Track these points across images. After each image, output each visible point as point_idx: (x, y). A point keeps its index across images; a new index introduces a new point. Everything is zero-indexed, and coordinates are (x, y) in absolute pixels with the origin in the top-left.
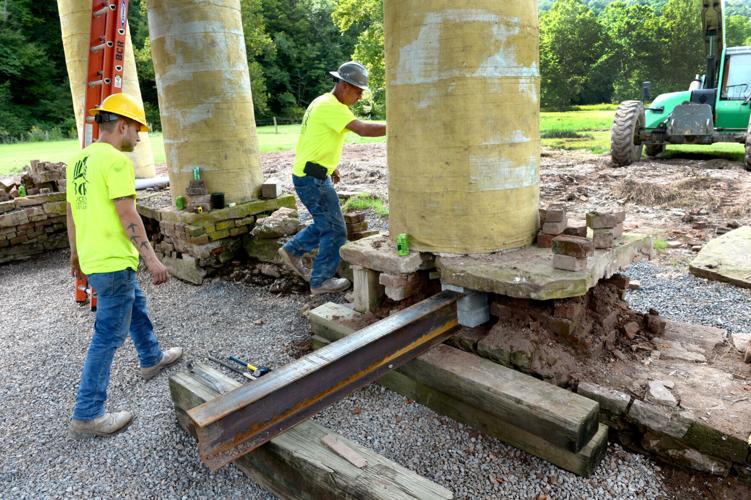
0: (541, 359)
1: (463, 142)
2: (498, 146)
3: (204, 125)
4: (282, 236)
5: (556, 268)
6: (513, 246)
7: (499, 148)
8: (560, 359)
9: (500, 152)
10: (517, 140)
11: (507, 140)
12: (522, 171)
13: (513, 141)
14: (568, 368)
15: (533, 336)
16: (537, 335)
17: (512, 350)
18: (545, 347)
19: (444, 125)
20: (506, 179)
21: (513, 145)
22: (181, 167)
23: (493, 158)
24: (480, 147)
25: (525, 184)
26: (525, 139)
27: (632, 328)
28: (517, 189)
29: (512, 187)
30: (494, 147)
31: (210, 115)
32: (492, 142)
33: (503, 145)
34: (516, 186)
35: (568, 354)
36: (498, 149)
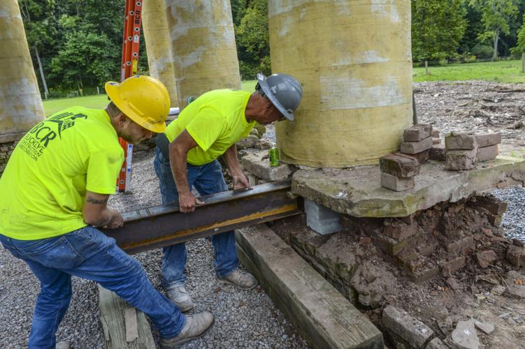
0: (361, 275)
1: (313, 64)
2: (349, 66)
3: (195, 67)
4: (243, 148)
5: (383, 187)
6: (366, 163)
7: (350, 68)
8: (380, 277)
9: (351, 72)
10: (370, 60)
11: (358, 60)
12: (377, 91)
13: (365, 61)
14: (385, 288)
15: (360, 251)
16: (364, 250)
17: (337, 261)
18: (368, 263)
19: (299, 49)
20: (358, 98)
21: (364, 65)
22: (182, 97)
23: (343, 78)
24: (330, 69)
25: (381, 104)
26: (380, 60)
27: (486, 257)
28: (371, 108)
29: (364, 106)
30: (344, 68)
31: (200, 60)
32: (341, 62)
33: (353, 65)
34: (370, 105)
35: (391, 274)
36: (348, 69)
